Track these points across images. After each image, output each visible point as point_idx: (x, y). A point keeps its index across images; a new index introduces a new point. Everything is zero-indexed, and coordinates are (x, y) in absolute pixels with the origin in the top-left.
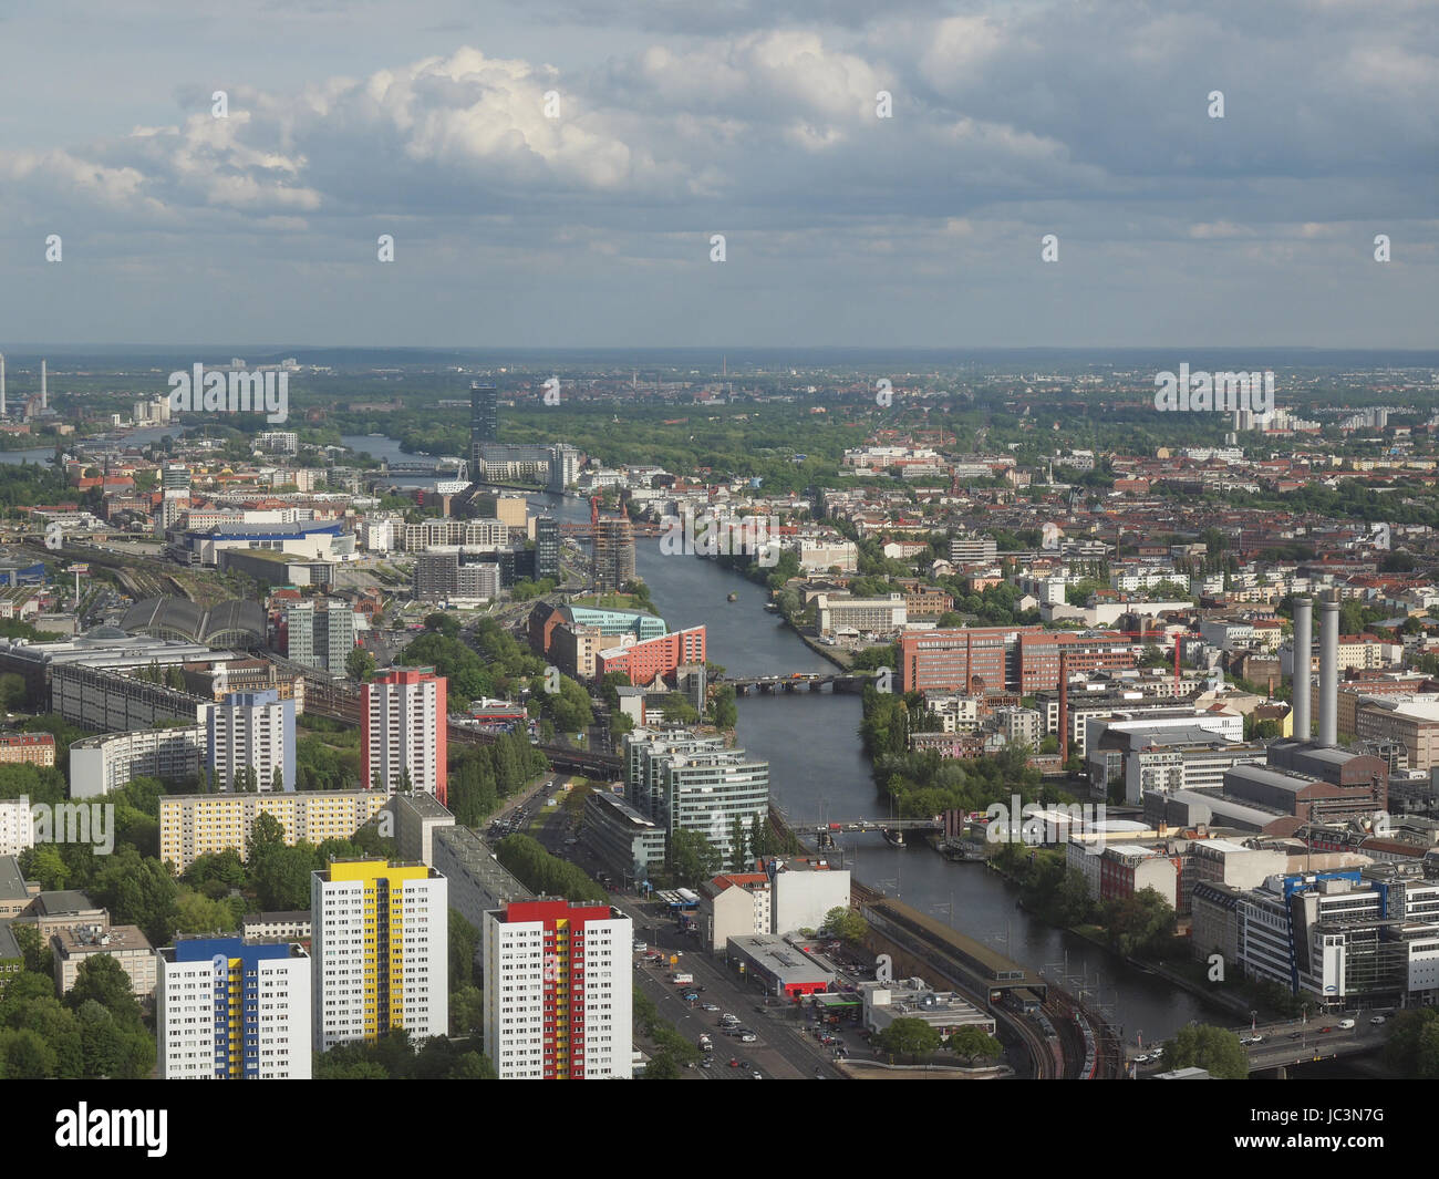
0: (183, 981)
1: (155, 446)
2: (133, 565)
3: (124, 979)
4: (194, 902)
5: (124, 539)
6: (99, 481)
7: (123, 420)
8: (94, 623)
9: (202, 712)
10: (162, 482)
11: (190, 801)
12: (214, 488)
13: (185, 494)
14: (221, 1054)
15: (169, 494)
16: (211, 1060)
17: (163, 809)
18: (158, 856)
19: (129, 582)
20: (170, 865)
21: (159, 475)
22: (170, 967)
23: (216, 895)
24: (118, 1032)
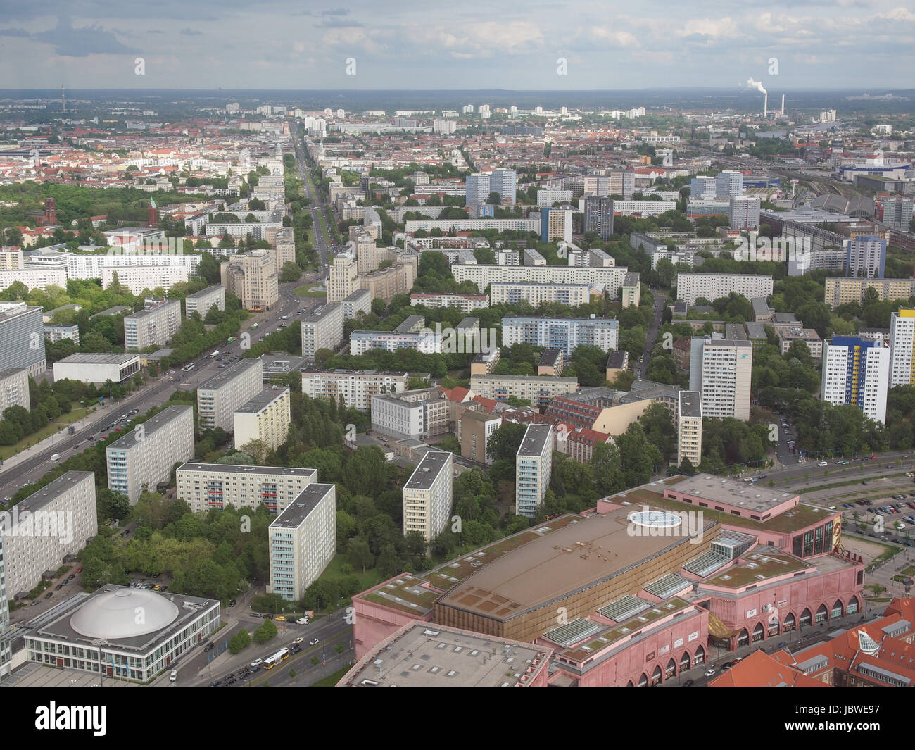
0: (835, 353)
1: (829, 131)
2: (818, 181)
3: (809, 351)
4: (837, 321)
5: (814, 169)
6: (805, 144)
7: (816, 120)
8: (800, 204)
9: (845, 243)
10: (831, 146)
11: (839, 279)
12: (854, 148)
13: (841, 151)
14: (849, 384)
15: (834, 151)
16: (844, 386)
17: (827, 282)
18: (824, 301)
19: (815, 188)
20: (829, 305)
21: (830, 143)
22: (830, 347)
23: (847, 319)
24: (805, 372)
